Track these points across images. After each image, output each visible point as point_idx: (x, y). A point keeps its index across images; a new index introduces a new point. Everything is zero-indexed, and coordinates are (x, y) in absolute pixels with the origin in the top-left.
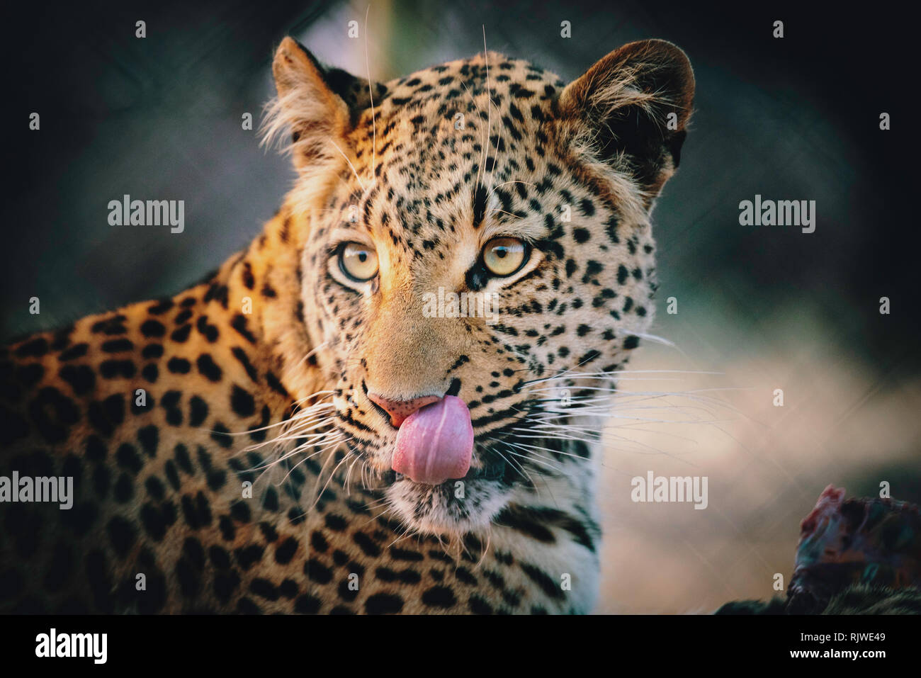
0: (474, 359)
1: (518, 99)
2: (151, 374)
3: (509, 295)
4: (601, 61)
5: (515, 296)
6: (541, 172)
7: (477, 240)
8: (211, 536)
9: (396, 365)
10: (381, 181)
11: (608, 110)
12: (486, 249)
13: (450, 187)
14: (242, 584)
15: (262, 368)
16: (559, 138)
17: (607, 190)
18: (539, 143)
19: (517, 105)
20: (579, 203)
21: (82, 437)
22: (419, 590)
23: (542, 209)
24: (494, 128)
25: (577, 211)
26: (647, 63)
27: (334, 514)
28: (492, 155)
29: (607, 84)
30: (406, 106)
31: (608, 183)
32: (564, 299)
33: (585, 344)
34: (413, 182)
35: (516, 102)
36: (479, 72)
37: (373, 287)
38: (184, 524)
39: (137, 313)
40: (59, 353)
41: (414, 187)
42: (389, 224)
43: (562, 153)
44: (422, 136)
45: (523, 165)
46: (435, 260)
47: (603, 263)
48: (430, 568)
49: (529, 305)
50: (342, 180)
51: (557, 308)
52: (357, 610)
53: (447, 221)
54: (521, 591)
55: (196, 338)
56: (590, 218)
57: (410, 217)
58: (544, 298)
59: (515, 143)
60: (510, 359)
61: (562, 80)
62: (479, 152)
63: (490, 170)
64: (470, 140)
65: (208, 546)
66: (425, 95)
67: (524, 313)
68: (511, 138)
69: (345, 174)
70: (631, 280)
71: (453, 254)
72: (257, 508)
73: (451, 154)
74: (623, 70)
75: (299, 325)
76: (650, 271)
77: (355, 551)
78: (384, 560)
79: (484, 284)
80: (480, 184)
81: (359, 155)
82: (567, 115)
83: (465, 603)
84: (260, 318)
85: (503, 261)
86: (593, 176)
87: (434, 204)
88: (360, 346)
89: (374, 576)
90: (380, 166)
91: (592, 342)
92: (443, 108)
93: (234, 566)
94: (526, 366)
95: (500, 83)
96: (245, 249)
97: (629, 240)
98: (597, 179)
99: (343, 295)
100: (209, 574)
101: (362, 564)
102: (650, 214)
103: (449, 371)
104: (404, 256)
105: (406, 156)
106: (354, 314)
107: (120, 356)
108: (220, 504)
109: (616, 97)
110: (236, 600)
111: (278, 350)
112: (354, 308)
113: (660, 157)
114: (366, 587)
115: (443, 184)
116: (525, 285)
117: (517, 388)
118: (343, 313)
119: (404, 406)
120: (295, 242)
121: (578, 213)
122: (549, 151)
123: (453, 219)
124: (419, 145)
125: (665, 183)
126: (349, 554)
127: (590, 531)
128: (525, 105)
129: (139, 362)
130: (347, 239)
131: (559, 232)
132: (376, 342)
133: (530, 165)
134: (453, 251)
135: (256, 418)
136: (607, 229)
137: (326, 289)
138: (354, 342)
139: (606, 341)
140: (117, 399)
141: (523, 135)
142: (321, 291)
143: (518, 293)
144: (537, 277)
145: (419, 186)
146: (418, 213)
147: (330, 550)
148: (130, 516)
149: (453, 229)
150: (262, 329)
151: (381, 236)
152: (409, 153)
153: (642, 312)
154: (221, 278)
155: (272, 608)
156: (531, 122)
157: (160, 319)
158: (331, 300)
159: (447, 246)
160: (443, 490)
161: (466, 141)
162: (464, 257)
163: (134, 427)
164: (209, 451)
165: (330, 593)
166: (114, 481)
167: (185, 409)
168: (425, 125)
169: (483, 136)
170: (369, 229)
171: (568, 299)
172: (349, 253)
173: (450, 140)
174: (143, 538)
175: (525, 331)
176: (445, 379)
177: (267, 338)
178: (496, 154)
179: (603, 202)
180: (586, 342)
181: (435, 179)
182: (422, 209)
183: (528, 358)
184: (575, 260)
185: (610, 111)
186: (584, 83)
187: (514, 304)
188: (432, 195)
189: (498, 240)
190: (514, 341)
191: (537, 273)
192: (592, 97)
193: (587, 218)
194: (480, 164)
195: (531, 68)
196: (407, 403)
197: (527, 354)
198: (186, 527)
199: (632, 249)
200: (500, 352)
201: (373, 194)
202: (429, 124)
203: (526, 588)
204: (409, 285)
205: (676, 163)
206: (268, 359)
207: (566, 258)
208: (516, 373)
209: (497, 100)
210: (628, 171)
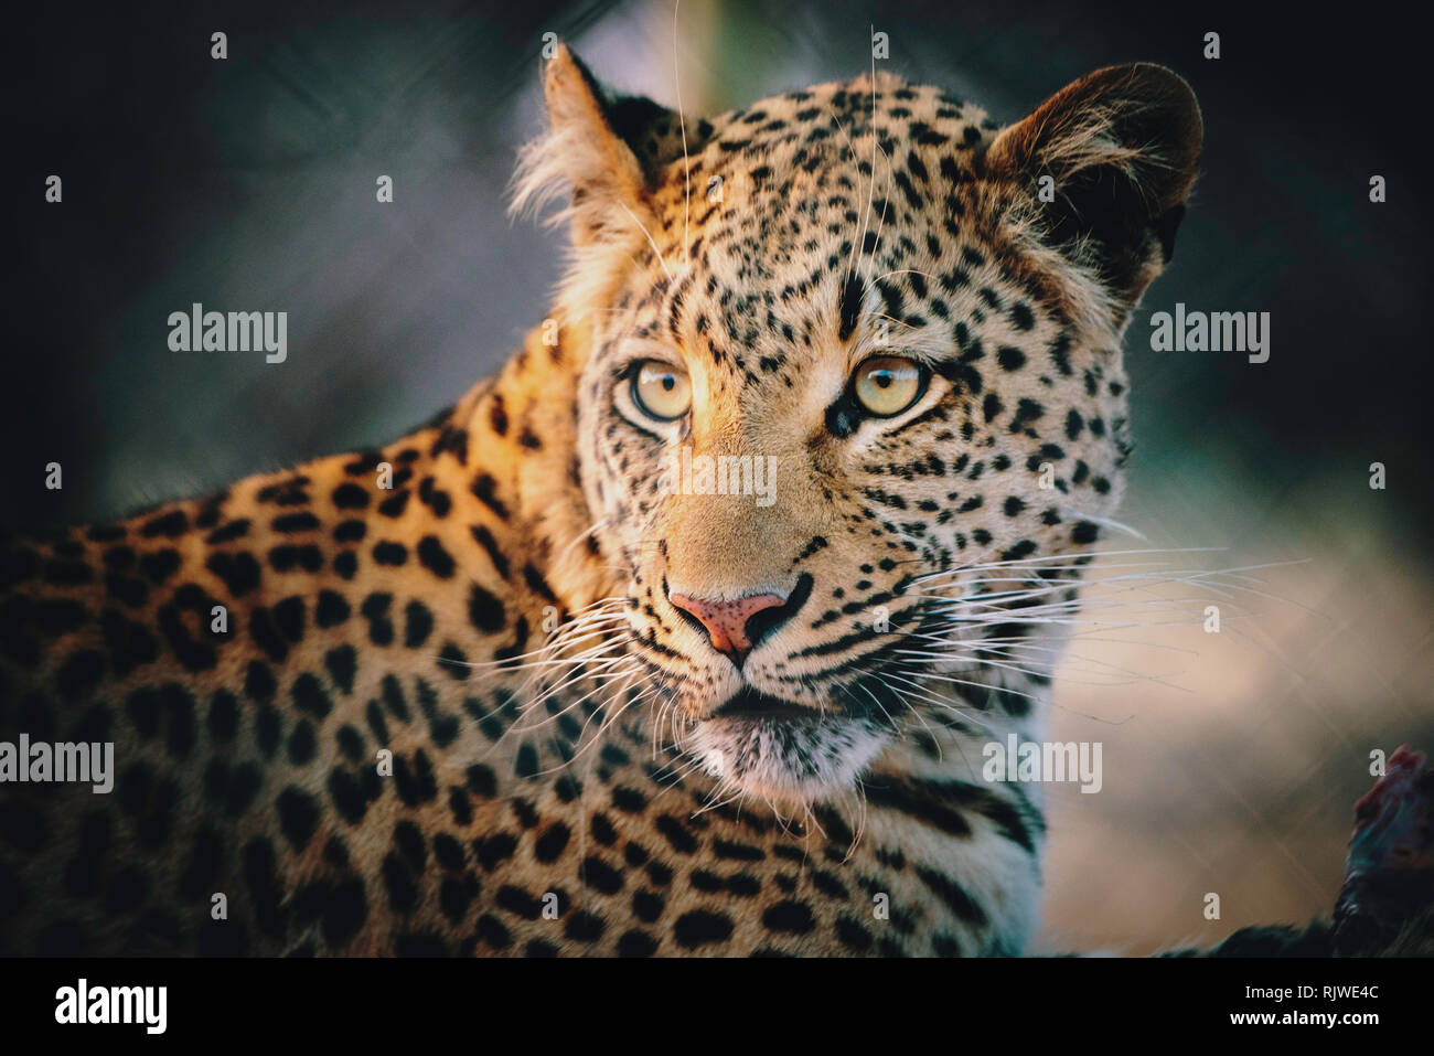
0: (835, 544)
1: (922, 147)
2: (347, 566)
3: (894, 446)
4: (1058, 95)
5: (903, 448)
6: (951, 259)
7: (845, 360)
8: (436, 818)
9: (713, 548)
10: (699, 266)
11: (1067, 170)
12: (861, 373)
13: (806, 275)
14: (484, 894)
15: (518, 559)
16: (983, 208)
17: (1056, 293)
18: (950, 215)
19: (919, 156)
20: (1011, 309)
21: (239, 662)
22: (758, 906)
23: (950, 316)
24: (880, 188)
25: (1006, 321)
26: (1131, 100)
27: (625, 787)
28: (874, 230)
29: (1067, 132)
30: (742, 151)
31: (1059, 283)
32: (977, 455)
33: (1015, 530)
34: (747, 268)
35: (918, 150)
36: (862, 102)
37: (682, 429)
38: (394, 799)
39: (326, 473)
40: (205, 533)
41: (749, 274)
42: (709, 332)
43: (988, 232)
44: (765, 198)
45: (922, 247)
46: (778, 389)
47: (1045, 404)
48: (775, 872)
49: (924, 462)
50: (638, 266)
51: (969, 468)
52: (660, 936)
53: (799, 329)
54: (918, 911)
55: (416, 510)
56: (1026, 334)
57: (741, 321)
58: (948, 452)
59: (912, 213)
60: (892, 545)
61: (993, 121)
62: (853, 223)
63: (871, 253)
64: (840, 205)
65: (432, 834)
66: (773, 136)
67: (916, 475)
68: (906, 205)
69: (644, 256)
70: (1086, 435)
71: (808, 380)
72: (506, 774)
73: (809, 226)
74: (1093, 110)
75: (575, 491)
76: (1119, 423)
77: (658, 845)
78: (704, 859)
79: (855, 428)
80: (853, 273)
81: (667, 225)
82: (998, 175)
83: (830, 927)
84: (515, 480)
85: (885, 393)
86: (1035, 269)
87: (779, 301)
88: (659, 521)
89: (687, 885)
90: (698, 242)
91: (1026, 527)
92: (801, 155)
93: (470, 866)
94: (918, 555)
95: (895, 120)
96: (496, 373)
97: (1087, 371)
98: (1041, 275)
99: (636, 442)
100: (432, 879)
101: (669, 865)
102: (1121, 334)
103: (796, 561)
104: (729, 381)
105: (739, 227)
106: (652, 471)
107: (300, 539)
108: (450, 767)
109: (1082, 151)
110: (475, 918)
111: (543, 530)
112: (651, 463)
113: (1143, 244)
114: (675, 901)
115: (795, 271)
116: (919, 431)
117: (899, 589)
118: (636, 469)
119: (727, 610)
120: (572, 363)
121: (1008, 325)
122: (967, 226)
123: (808, 325)
124: (760, 211)
125: (1147, 286)
126: (649, 850)
127: (1027, 820)
128: (932, 156)
129: (329, 548)
130: (643, 356)
131: (976, 352)
132: (683, 513)
133: (934, 248)
134: (806, 376)
135: (506, 637)
136: (1053, 352)
137: (610, 432)
138: (650, 515)
139: (1046, 527)
140: (293, 606)
141: (925, 201)
142: (602, 435)
143: (908, 443)
144: (938, 419)
145: (757, 273)
146: (753, 315)
147: (620, 843)
148: (311, 787)
149: (807, 341)
150: (517, 497)
151: (696, 349)
152: (745, 223)
153: (1102, 486)
154: (458, 421)
155: (530, 931)
156: (939, 183)
157: (362, 482)
158: (617, 449)
159: (798, 368)
160: (775, 729)
161: (834, 207)
162: (824, 384)
163: (319, 647)
164: (434, 687)
165: (620, 909)
166: (288, 731)
167: (399, 620)
168: (770, 180)
169: (862, 201)
170: (678, 340)
171: (988, 456)
172: (647, 377)
173: (809, 204)
174: (330, 820)
175: (917, 502)
176: (790, 571)
177: (526, 511)
178: (880, 228)
179: (1049, 311)
180: (1017, 527)
181: (783, 263)
182: (761, 309)
183: (921, 543)
184: (999, 395)
185: (1069, 174)
186: (1031, 129)
187: (900, 459)
188: (776, 287)
189: (879, 361)
190: (900, 517)
191: (937, 412)
192: (1041, 151)
193: (1020, 334)
194: (854, 242)
195: (944, 99)
196: (731, 605)
197: (920, 535)
198: (399, 804)
199: (1092, 388)
200: (877, 533)
201: (685, 286)
202: (778, 179)
203: (926, 905)
204: (736, 427)
205: (1168, 256)
206: (527, 544)
207: (984, 392)
208: (899, 566)
209: (888, 146)
210: (1094, 266)
